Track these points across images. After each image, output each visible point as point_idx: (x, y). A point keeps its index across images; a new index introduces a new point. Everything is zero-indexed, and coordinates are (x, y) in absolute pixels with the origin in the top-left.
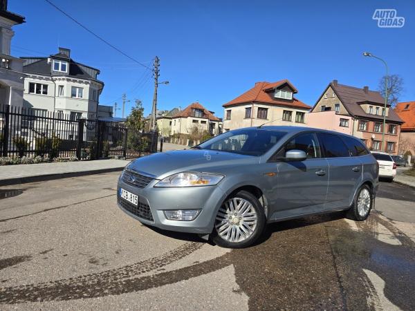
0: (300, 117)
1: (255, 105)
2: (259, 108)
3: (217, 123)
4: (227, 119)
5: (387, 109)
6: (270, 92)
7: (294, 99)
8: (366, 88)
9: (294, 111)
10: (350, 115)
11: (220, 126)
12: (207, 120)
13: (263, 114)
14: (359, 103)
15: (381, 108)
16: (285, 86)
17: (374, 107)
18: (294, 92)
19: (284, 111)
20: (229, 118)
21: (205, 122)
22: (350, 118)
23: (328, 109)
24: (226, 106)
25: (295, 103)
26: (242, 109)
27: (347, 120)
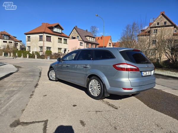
0: (65, 41)
1: (44, 34)
2: (47, 36)
3: (19, 43)
4: (28, 41)
5: (94, 39)
6: (51, 28)
7: (62, 33)
8: (87, 30)
9: (63, 38)
10: (83, 41)
11: (21, 45)
12: (13, 41)
13: (49, 39)
14: (85, 36)
15: (92, 38)
16: (58, 26)
17: (91, 38)
18: (62, 29)
19: (59, 38)
20: (29, 40)
21: (11, 42)
22: (83, 42)
23: (74, 38)
24: (26, 34)
25: (62, 35)
26: (38, 36)
27: (82, 43)
